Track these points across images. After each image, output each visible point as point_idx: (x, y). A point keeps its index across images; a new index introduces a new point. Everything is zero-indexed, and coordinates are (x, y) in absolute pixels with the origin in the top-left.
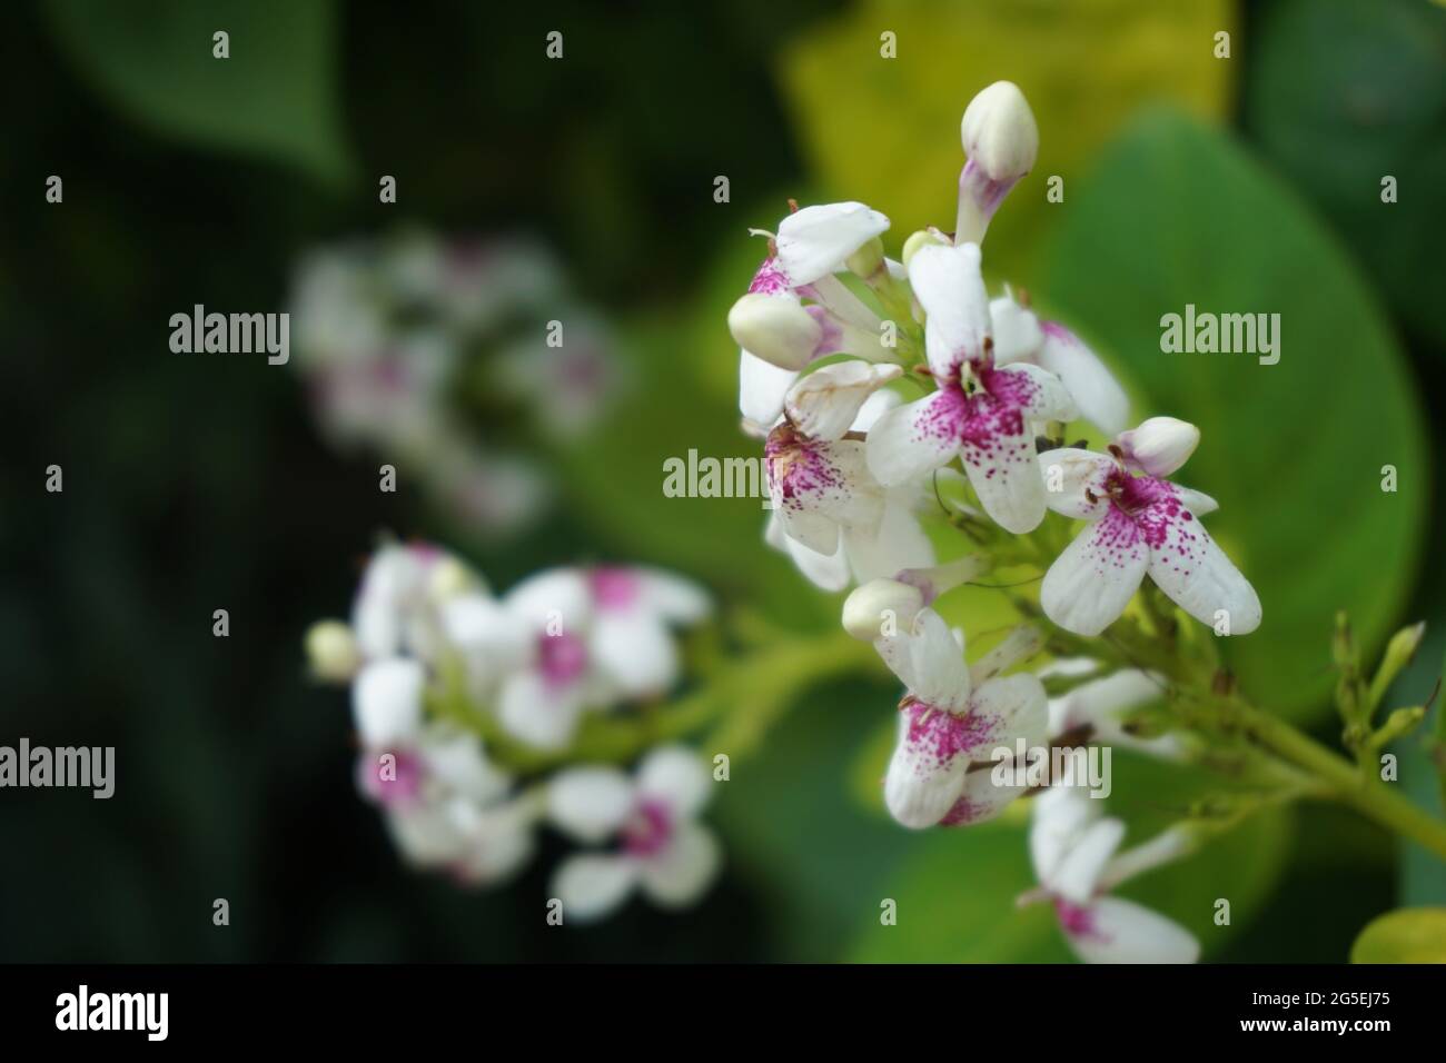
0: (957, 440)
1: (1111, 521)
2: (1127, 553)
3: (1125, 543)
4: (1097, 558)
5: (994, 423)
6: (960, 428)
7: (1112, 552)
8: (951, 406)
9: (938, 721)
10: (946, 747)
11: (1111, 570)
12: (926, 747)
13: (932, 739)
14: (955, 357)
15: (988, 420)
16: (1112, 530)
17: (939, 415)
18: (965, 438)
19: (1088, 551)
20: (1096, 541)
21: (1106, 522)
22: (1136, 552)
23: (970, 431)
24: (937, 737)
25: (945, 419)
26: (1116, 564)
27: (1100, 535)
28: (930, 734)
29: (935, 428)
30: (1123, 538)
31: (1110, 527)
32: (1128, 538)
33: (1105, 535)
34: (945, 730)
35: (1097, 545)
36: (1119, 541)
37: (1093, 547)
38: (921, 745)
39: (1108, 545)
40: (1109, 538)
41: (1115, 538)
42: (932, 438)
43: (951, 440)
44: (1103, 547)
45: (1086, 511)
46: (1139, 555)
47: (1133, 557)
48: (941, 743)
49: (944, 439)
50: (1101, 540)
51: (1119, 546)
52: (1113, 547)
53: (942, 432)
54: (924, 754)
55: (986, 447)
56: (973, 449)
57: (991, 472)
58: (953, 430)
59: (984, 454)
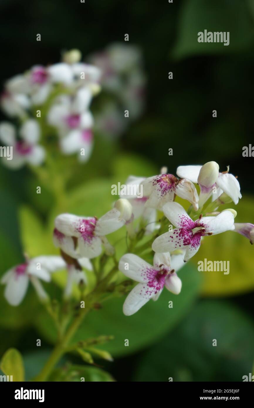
0: (181, 227)
1: (154, 272)
2: (145, 277)
3: (148, 276)
4: (143, 269)
5: (187, 237)
6: (185, 228)
7: (145, 272)
8: (191, 224)
9: (89, 228)
11: (140, 273)
12: (81, 225)
14: (206, 225)
15: (187, 235)
16: (151, 272)
17: (188, 222)
18: (182, 229)
21: (154, 270)
22: (146, 279)
23: (184, 230)
25: (187, 223)
26: (142, 274)
29: (184, 221)
30: (150, 275)
32: (150, 277)
33: (150, 270)
34: (87, 230)
35: (147, 268)
36: (149, 274)
37: (146, 267)
38: (82, 223)
39: (147, 271)
40: (149, 271)
41: (149, 273)
42: (180, 220)
43: (181, 225)
44: (146, 270)
45: (156, 264)
46: (145, 280)
49: (181, 223)
50: (148, 269)
51: (147, 274)
52: (147, 273)
53: (183, 223)
54: (79, 224)
55: (180, 235)
56: (179, 232)
57: (172, 237)
58: (183, 226)
59: (178, 235)
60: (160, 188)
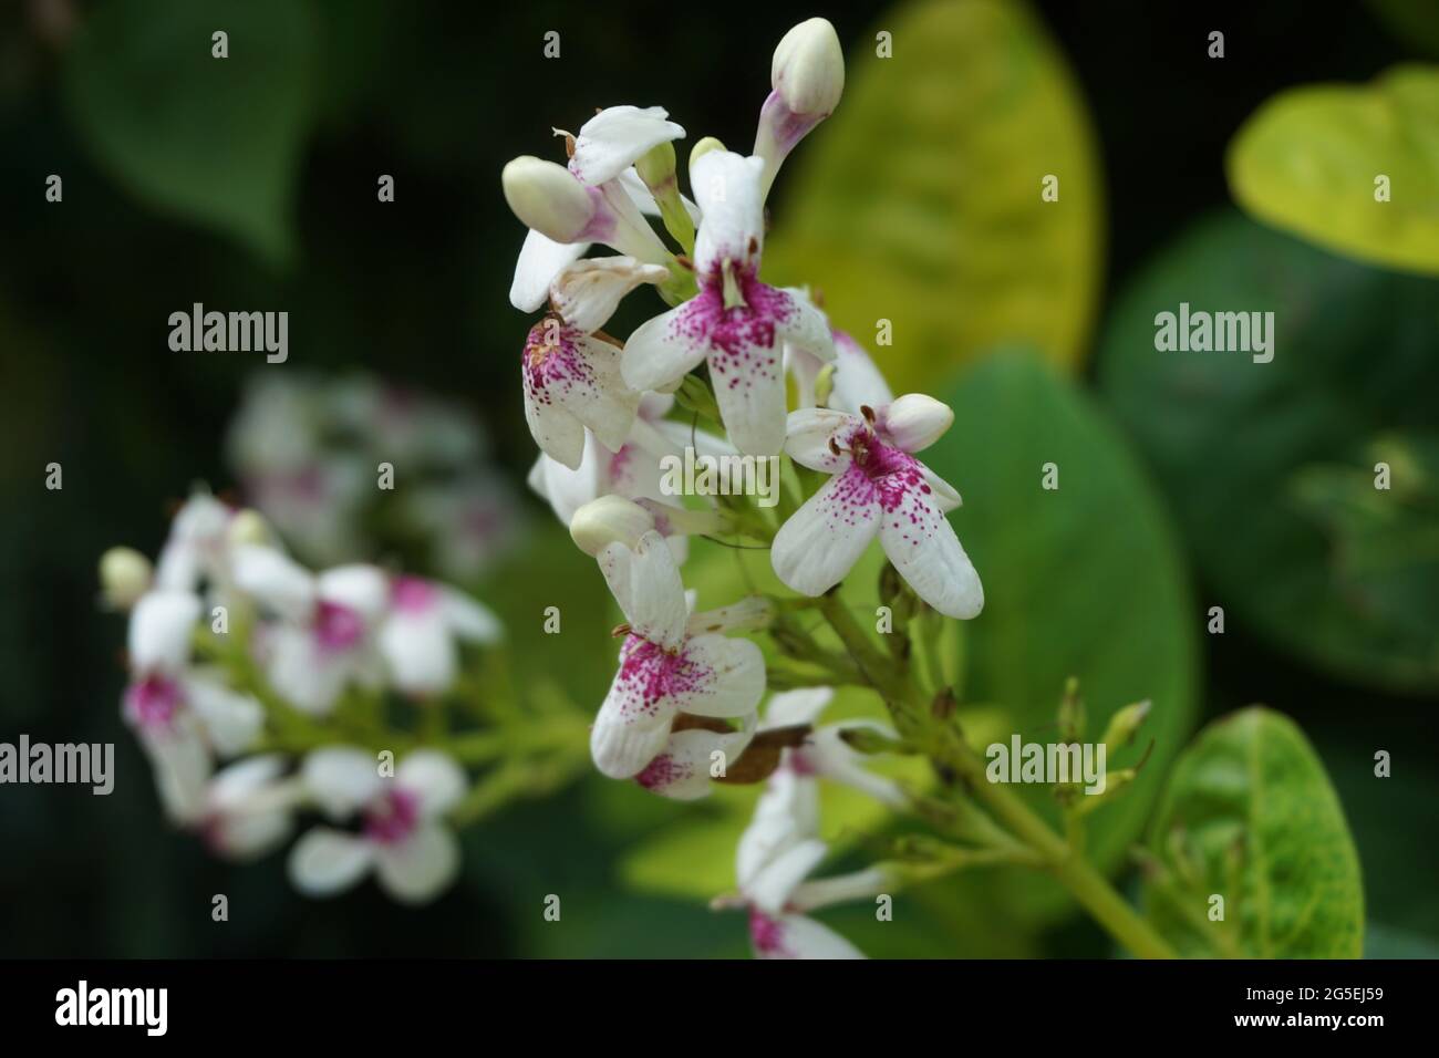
0: (707, 342)
1: (850, 477)
2: (861, 510)
3: (860, 500)
4: (831, 512)
5: (746, 330)
6: (711, 329)
7: (845, 508)
8: (707, 305)
9: (650, 662)
10: (653, 687)
11: (842, 526)
12: (635, 686)
13: (641, 679)
14: (718, 253)
15: (741, 326)
16: (849, 486)
17: (694, 313)
18: (714, 340)
19: (823, 505)
20: (832, 495)
21: (845, 477)
22: (869, 511)
23: (720, 333)
24: (647, 677)
25: (699, 318)
26: (847, 521)
27: (837, 490)
28: (641, 673)
29: (687, 327)
30: (859, 495)
31: (848, 483)
32: (863, 496)
33: (842, 490)
34: (656, 671)
35: (833, 498)
36: (854, 497)
37: (829, 500)
38: (631, 683)
39: (843, 499)
40: (845, 493)
41: (851, 494)
42: (683, 337)
43: (700, 340)
44: (838, 502)
45: (827, 464)
46: (872, 514)
47: (865, 516)
48: (649, 684)
49: (694, 339)
50: (837, 494)
51: (853, 502)
52: (848, 503)
53: (693, 332)
54: (633, 694)
55: (734, 353)
56: (720, 353)
57: (735, 381)
58: (704, 331)
59: (730, 359)
60: (563, 382)
